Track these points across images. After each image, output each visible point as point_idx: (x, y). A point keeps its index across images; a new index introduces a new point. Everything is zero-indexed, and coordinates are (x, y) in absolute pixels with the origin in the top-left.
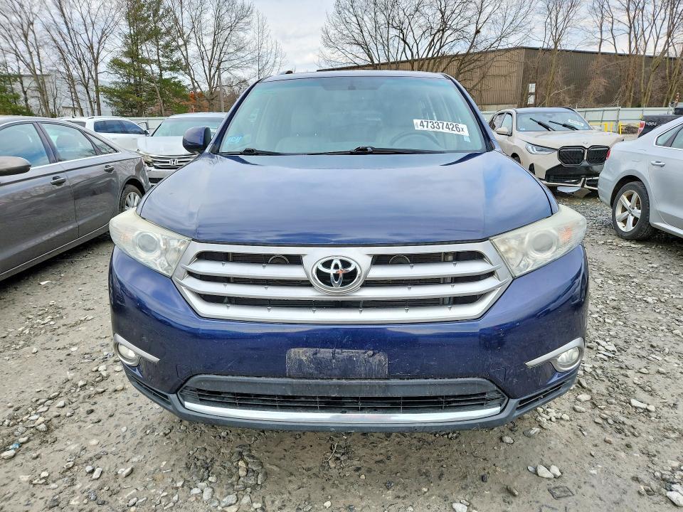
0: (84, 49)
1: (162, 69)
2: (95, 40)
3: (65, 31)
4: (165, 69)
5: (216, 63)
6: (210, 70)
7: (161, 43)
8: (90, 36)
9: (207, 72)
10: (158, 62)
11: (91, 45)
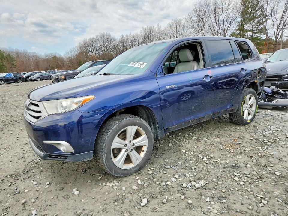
0: (221, 31)
1: (253, 33)
2: (227, 26)
3: (215, 25)
4: (255, 33)
5: (281, 26)
6: (277, 30)
7: (255, 22)
8: (225, 25)
9: (276, 31)
10: (252, 31)
11: (225, 28)
